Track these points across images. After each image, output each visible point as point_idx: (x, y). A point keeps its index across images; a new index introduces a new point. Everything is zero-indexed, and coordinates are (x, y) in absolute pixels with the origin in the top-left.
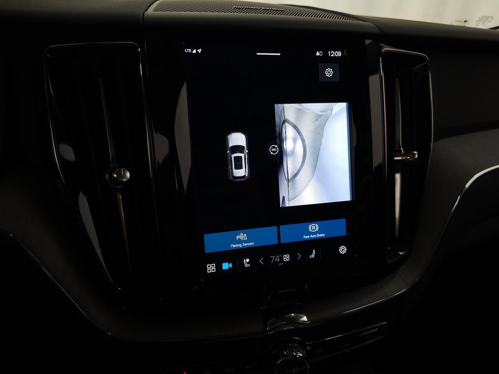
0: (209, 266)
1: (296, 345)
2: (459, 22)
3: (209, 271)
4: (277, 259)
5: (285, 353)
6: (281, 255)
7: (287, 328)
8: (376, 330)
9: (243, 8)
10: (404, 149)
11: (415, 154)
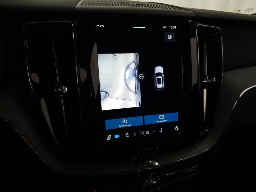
1: (152, 177)
2: (236, 11)
4: (143, 133)
5: (147, 181)
6: (145, 131)
7: (148, 169)
8: (194, 169)
10: (208, 76)
11: (214, 79)
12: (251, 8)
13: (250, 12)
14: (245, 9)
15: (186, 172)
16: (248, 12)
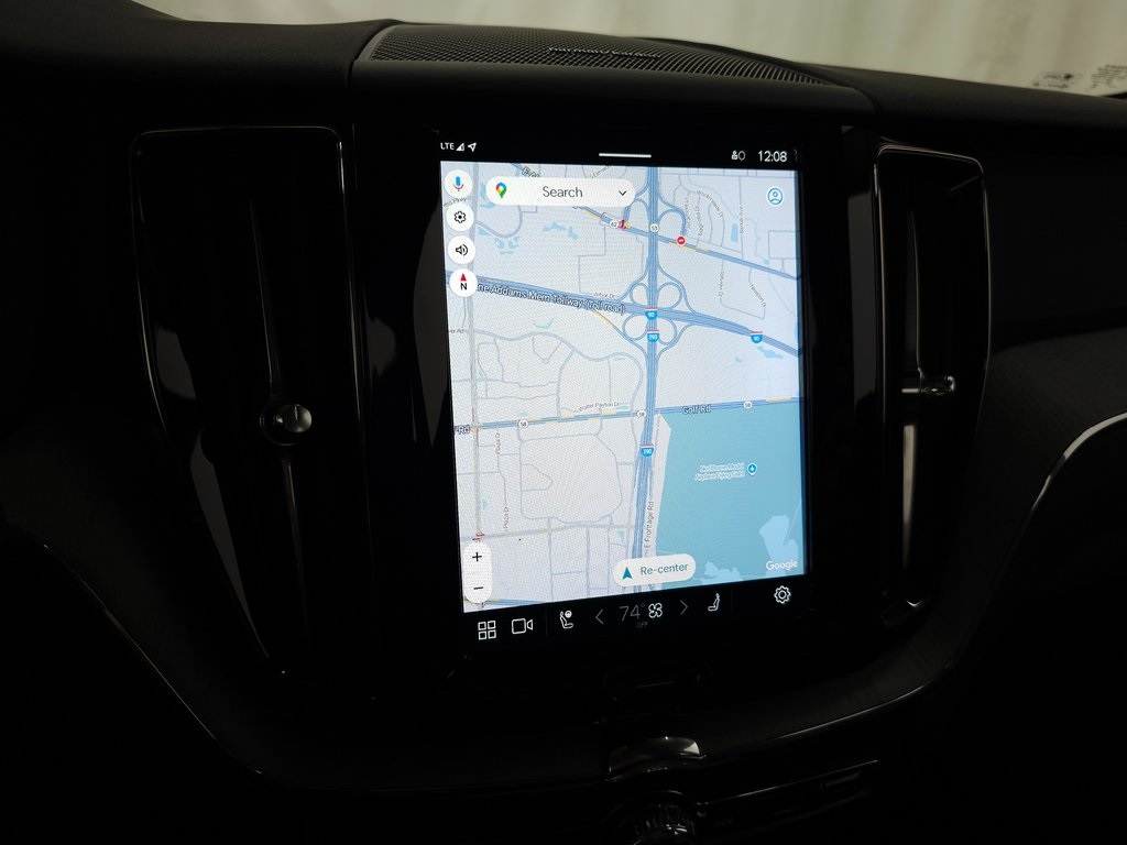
0: (482, 626)
1: (672, 806)
2: (1054, 77)
3: (483, 635)
4: (635, 612)
5: (648, 824)
6: (643, 605)
7: (654, 769)
8: (856, 775)
9: (570, 53)
10: (923, 370)
11: (950, 383)
12: (1118, 67)
13: (1115, 82)
14: (1096, 72)
15: (821, 787)
16: (1109, 82)
